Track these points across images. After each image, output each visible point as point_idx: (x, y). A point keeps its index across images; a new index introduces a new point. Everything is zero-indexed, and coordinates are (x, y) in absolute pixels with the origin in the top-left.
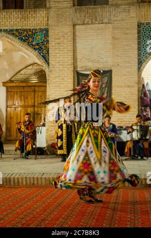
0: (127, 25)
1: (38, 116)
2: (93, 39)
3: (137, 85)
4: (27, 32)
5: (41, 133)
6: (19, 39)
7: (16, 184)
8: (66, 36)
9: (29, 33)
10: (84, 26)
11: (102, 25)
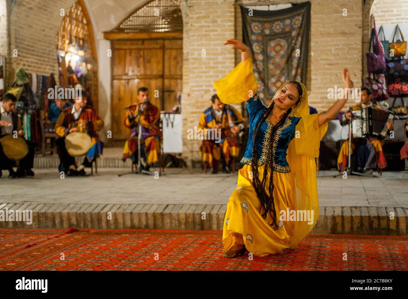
1: (169, 95)
3: (360, 30)
5: (172, 126)
7: (112, 227)
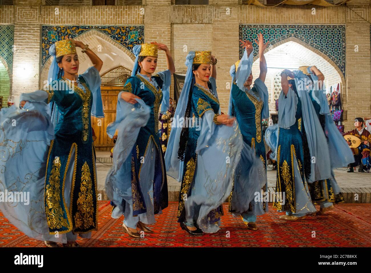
0: (228, 26)
2: (192, 40)
4: (120, 30)
6: (111, 37)
8: (163, 35)
9: (123, 31)
10: (183, 25)
11: (202, 25)
